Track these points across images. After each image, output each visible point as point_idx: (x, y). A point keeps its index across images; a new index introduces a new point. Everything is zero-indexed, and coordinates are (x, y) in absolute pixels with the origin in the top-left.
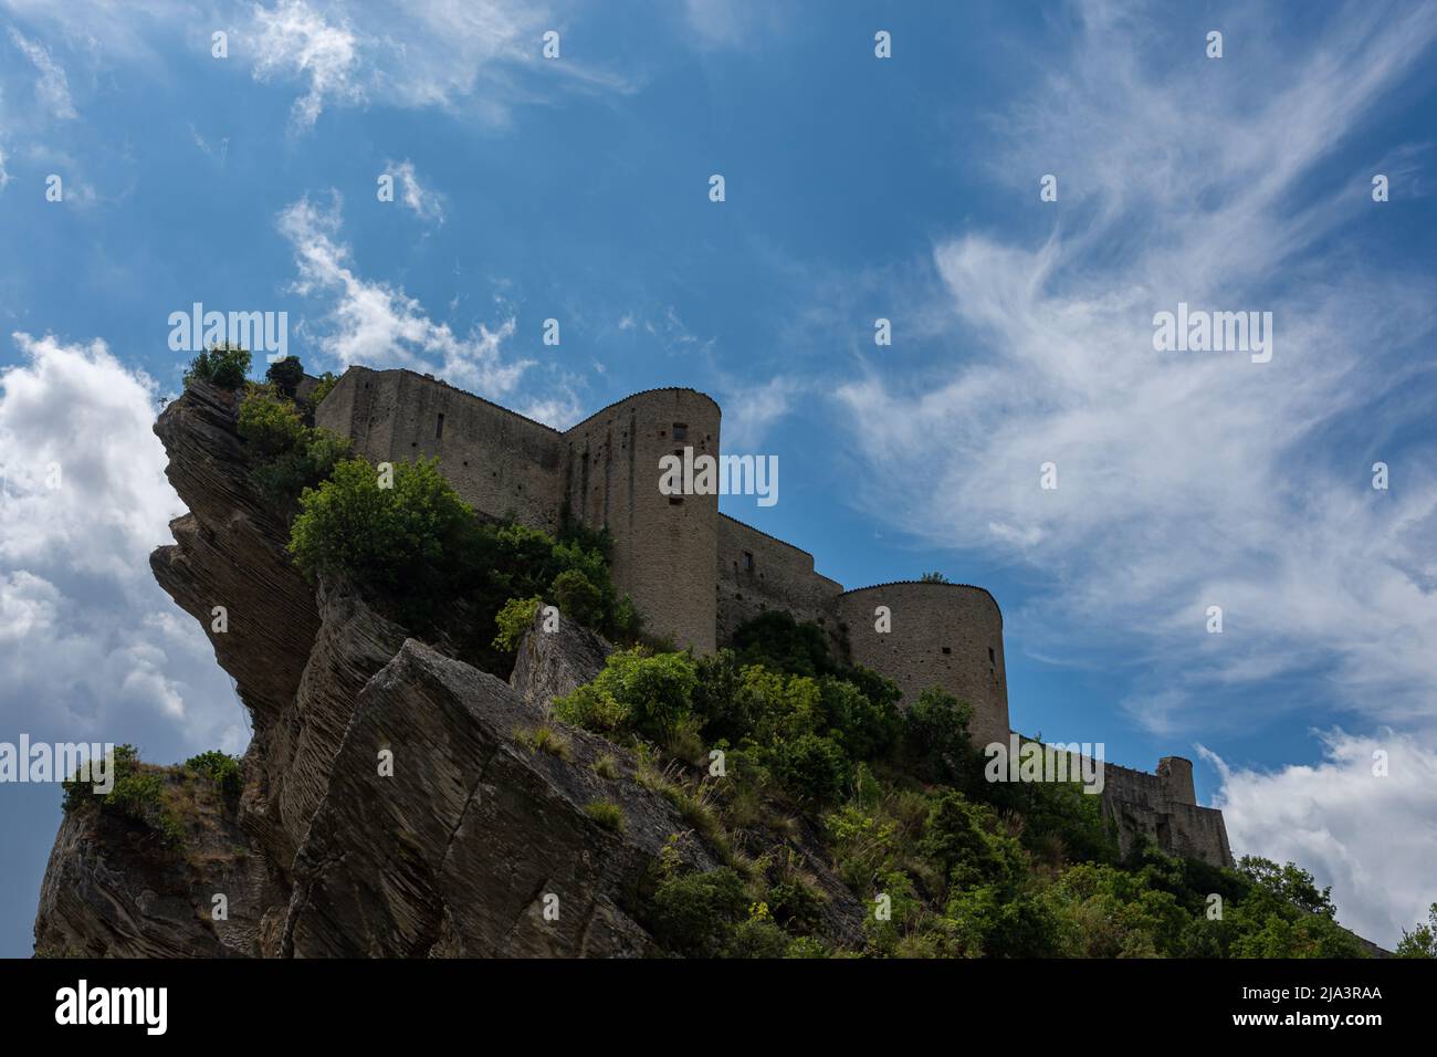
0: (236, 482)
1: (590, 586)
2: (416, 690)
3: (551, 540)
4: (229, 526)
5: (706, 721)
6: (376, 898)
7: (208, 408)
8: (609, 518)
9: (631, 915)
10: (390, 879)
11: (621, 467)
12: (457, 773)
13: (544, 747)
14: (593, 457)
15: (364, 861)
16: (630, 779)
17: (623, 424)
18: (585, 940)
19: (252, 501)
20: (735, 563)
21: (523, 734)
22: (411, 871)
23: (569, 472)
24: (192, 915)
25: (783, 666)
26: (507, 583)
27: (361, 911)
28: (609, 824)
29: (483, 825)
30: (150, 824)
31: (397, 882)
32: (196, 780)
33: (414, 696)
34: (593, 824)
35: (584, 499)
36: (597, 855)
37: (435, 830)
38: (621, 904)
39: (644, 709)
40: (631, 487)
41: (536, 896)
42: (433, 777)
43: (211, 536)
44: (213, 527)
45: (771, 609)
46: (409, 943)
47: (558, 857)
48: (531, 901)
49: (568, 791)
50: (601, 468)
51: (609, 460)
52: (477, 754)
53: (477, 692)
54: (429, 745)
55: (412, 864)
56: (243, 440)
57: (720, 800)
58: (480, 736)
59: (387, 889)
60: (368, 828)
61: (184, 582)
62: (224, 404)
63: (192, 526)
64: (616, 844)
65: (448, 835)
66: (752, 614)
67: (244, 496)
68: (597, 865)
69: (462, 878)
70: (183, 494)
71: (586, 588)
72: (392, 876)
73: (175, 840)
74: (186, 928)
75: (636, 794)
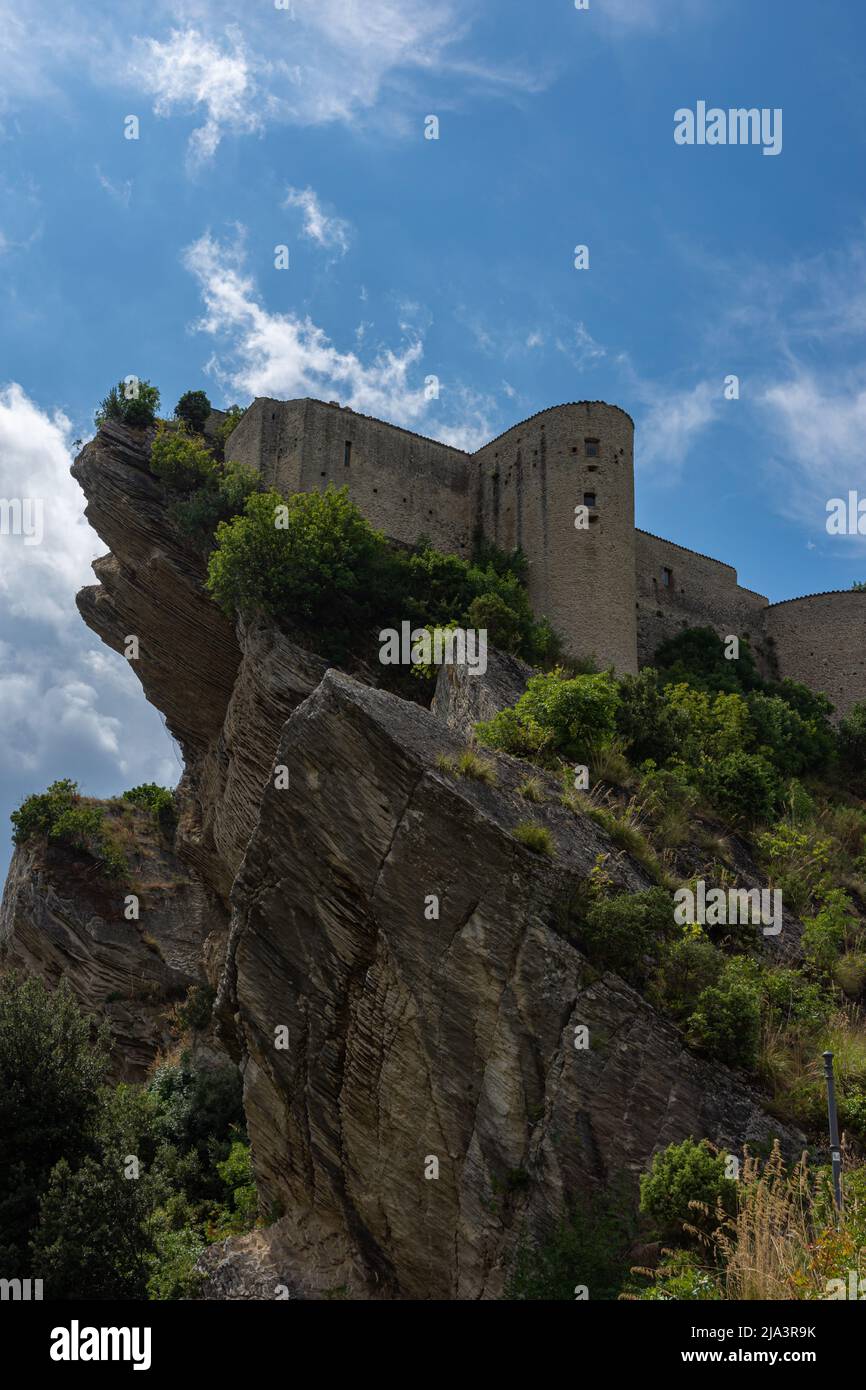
0: (153, 521)
1: (507, 609)
2: (340, 720)
3: (465, 564)
4: (149, 564)
5: (631, 741)
6: (312, 922)
7: (121, 448)
8: (523, 539)
9: (564, 936)
10: (325, 904)
11: (533, 486)
12: (384, 800)
13: (469, 772)
14: (503, 478)
15: (299, 887)
16: (557, 802)
17: (534, 441)
18: (519, 961)
19: (170, 539)
20: (655, 580)
21: (447, 760)
22: (344, 895)
23: (480, 494)
24: (139, 940)
25: (708, 683)
26: (423, 609)
27: (299, 935)
28: (538, 848)
29: (412, 851)
30: (94, 854)
31: (332, 907)
32: (134, 812)
33: (338, 725)
34: (521, 847)
35: (496, 521)
36: (527, 877)
37: (365, 855)
38: (552, 925)
39: (567, 732)
40: (544, 505)
41: (467, 918)
42: (360, 804)
43: (132, 575)
44: (134, 566)
45: (694, 626)
46: (346, 964)
47: (488, 881)
48: (464, 924)
49: (495, 815)
50: (512, 488)
51: (520, 480)
52: (403, 781)
53: (399, 719)
54: (355, 773)
55: (345, 890)
56: (156, 478)
57: (648, 821)
58: (405, 763)
59: (322, 913)
60: (300, 855)
61: (109, 620)
62: (135, 443)
63: (114, 566)
64: (546, 867)
65: (379, 861)
66: (675, 631)
67: (159, 533)
68: (527, 888)
69: (394, 901)
70: (103, 534)
71: (502, 612)
72: (327, 902)
73: (118, 870)
74: (134, 952)
75: (564, 817)
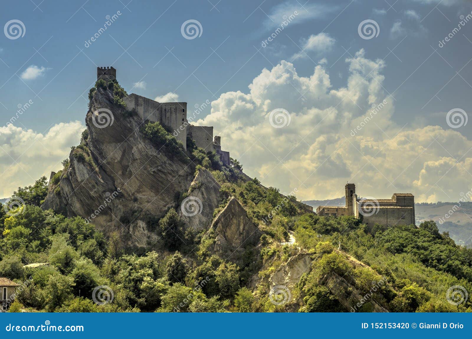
8: (172, 124)
11: (174, 115)
14: (167, 110)
17: (174, 107)
23: (161, 112)
35: (165, 118)
40: (176, 119)
50: (169, 114)
51: (171, 113)
